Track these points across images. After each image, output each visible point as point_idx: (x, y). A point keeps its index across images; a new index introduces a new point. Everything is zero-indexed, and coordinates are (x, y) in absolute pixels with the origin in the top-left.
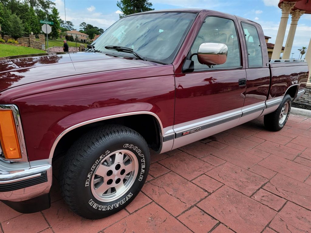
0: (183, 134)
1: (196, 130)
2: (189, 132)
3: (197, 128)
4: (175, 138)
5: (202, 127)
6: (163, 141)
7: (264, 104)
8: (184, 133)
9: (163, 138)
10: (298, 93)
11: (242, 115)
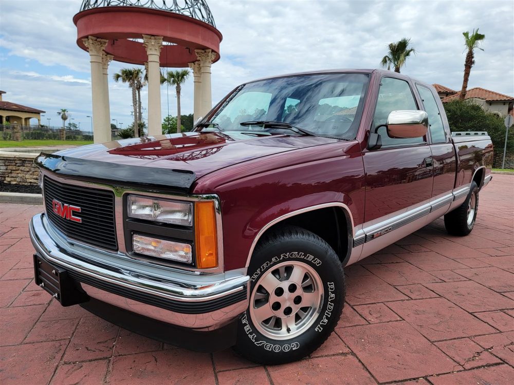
0: (373, 235)
1: (386, 231)
2: (380, 234)
3: (386, 228)
4: (365, 242)
5: (392, 226)
6: (353, 245)
7: (451, 194)
8: (375, 234)
9: (354, 242)
10: (485, 178)
11: (431, 210)
